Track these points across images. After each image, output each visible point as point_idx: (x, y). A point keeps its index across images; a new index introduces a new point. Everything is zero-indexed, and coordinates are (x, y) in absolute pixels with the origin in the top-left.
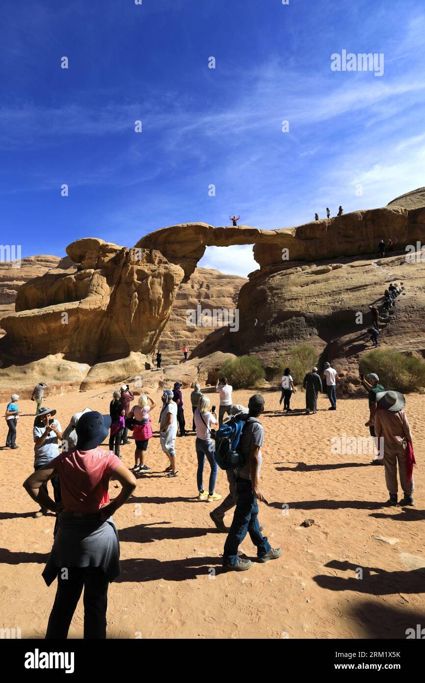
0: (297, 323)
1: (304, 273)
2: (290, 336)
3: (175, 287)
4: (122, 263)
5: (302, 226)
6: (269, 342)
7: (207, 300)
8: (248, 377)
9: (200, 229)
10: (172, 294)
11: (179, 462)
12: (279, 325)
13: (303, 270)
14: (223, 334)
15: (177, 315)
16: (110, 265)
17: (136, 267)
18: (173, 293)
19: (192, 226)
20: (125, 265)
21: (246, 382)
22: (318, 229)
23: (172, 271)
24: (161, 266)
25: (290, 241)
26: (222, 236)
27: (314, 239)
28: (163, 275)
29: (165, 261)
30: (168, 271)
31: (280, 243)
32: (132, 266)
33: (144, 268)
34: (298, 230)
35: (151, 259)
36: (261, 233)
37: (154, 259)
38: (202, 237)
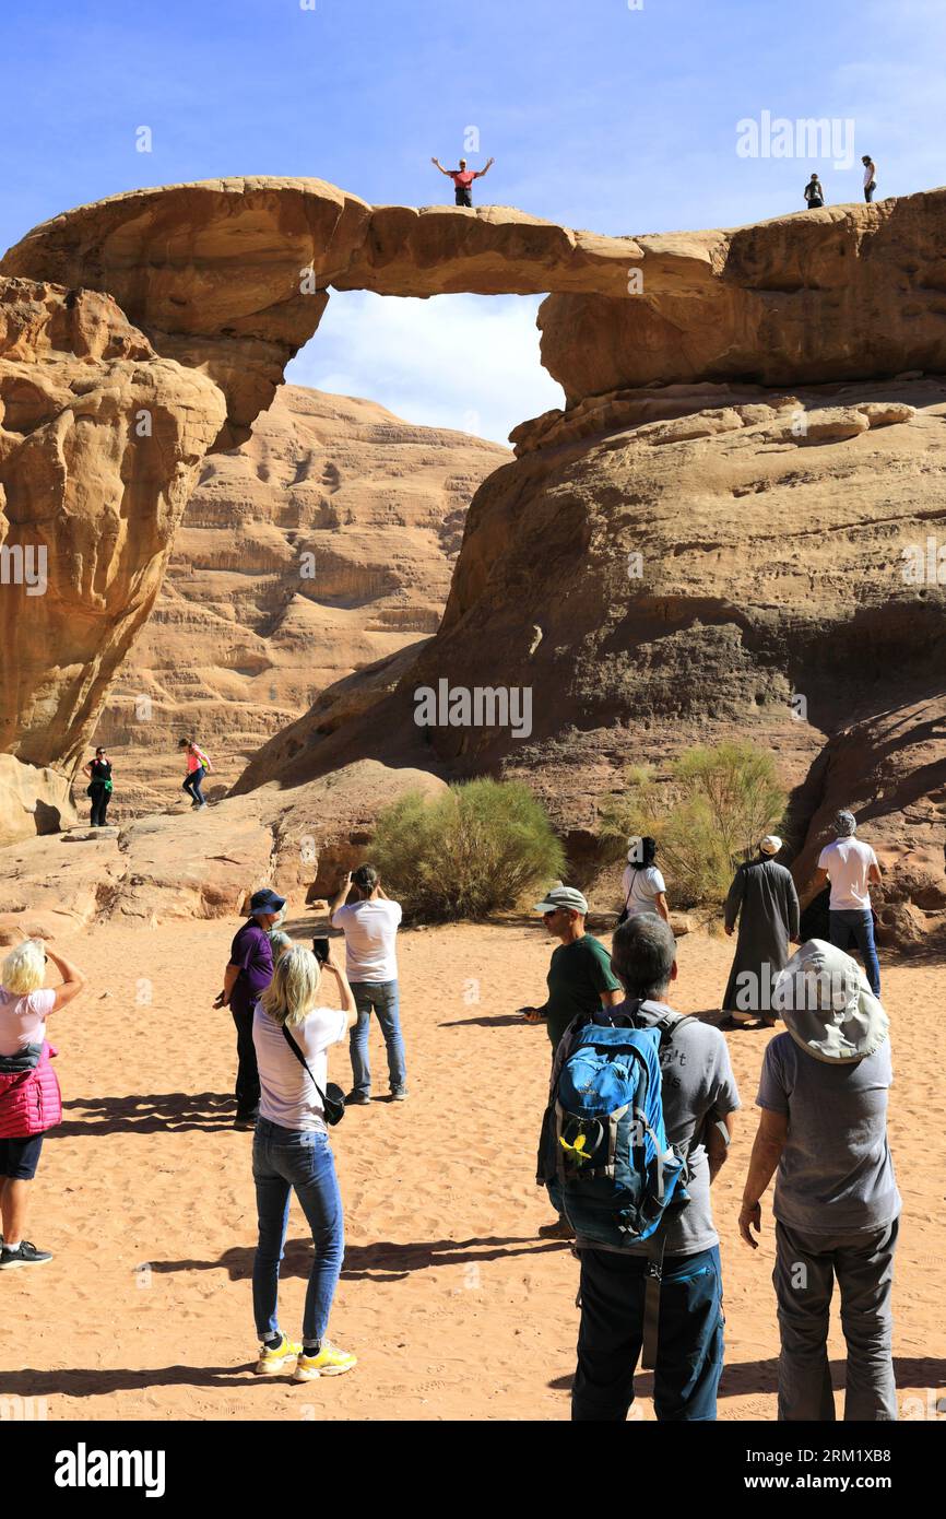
0: (710, 650)
1: (750, 436)
2: (673, 702)
3: (182, 466)
5: (756, 231)
6: (586, 726)
7: (325, 534)
8: (493, 874)
9: (302, 211)
10: (168, 501)
11: (178, 1227)
12: (635, 655)
13: (747, 422)
14: (392, 688)
15: (188, 596)
18: (174, 495)
19: (265, 193)
21: (483, 891)
22: (823, 245)
23: (169, 392)
24: (117, 369)
25: (700, 292)
26: (404, 248)
27: (801, 291)
28: (129, 409)
29: (138, 346)
30: (149, 391)
31: (656, 295)
33: (39, 371)
34: (738, 245)
35: (71, 330)
36: (578, 247)
37: (86, 336)
38: (314, 246)
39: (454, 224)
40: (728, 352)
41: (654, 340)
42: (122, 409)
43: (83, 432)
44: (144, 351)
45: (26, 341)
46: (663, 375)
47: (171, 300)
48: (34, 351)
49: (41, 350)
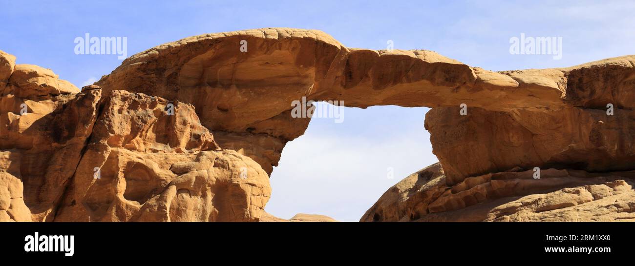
4: (84, 139)
5: (583, 71)
9: (314, 51)
16: (36, 139)
17: (125, 156)
19: (291, 39)
20: (93, 143)
22: (626, 80)
23: (240, 173)
24: (204, 157)
25: (547, 109)
26: (367, 76)
28: (213, 185)
29: (210, 141)
30: (227, 173)
31: (518, 110)
32: (114, 149)
33: (148, 157)
34: (572, 79)
35: (169, 130)
36: (478, 78)
37: (179, 133)
38: (316, 74)
39: (402, 62)
40: (568, 148)
41: (515, 139)
42: (209, 185)
43: (183, 201)
44: (212, 143)
45: (140, 137)
46: (522, 163)
47: (218, 108)
48: (144, 144)
49: (149, 143)
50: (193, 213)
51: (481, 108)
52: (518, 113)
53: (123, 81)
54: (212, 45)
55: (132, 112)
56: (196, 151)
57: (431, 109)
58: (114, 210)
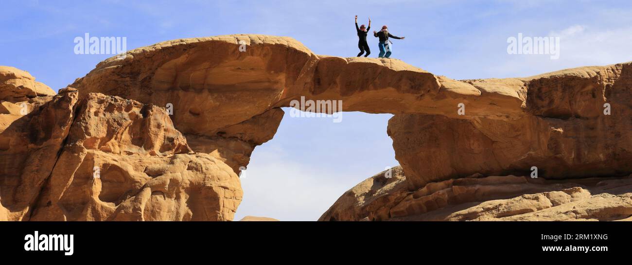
4: (60, 140)
5: (542, 80)
17: (101, 158)
19: (263, 46)
20: (69, 145)
22: (583, 90)
23: (213, 177)
24: (178, 160)
25: (507, 117)
26: (335, 83)
27: (570, 119)
28: (187, 188)
29: (183, 144)
30: (200, 176)
31: (479, 118)
32: (90, 151)
33: (123, 160)
34: (532, 89)
35: (143, 132)
36: (443, 87)
37: (153, 136)
38: (286, 80)
39: (369, 70)
40: (526, 156)
41: (476, 146)
43: (157, 203)
44: (185, 147)
45: (116, 139)
46: (482, 169)
47: (190, 112)
48: (119, 146)
49: (123, 145)
50: (167, 215)
51: (443, 116)
52: (479, 121)
53: (98, 84)
54: (186, 50)
55: (108, 115)
56: (170, 154)
57: (394, 115)
58: (89, 211)
